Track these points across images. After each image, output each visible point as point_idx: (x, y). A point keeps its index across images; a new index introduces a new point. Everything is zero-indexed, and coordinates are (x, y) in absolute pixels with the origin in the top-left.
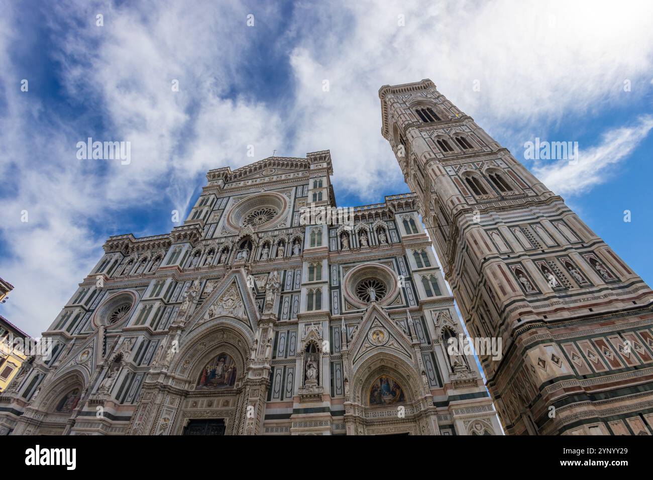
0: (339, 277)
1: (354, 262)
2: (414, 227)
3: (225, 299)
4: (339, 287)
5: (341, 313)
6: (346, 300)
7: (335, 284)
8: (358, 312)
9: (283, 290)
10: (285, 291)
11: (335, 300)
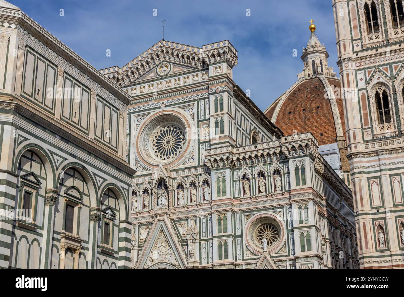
0: (242, 225)
1: (253, 211)
2: (303, 176)
3: (158, 246)
4: (241, 236)
5: (243, 260)
6: (246, 247)
7: (239, 233)
8: (255, 259)
9: (200, 237)
10: (202, 238)
11: (239, 247)
